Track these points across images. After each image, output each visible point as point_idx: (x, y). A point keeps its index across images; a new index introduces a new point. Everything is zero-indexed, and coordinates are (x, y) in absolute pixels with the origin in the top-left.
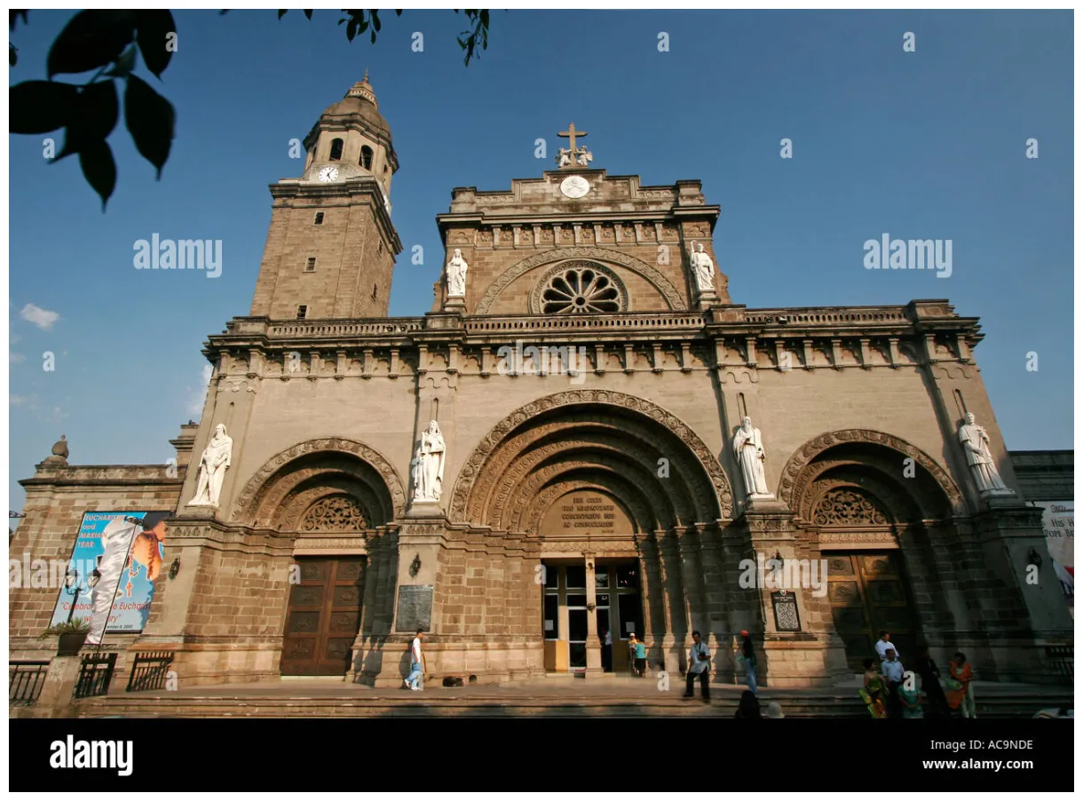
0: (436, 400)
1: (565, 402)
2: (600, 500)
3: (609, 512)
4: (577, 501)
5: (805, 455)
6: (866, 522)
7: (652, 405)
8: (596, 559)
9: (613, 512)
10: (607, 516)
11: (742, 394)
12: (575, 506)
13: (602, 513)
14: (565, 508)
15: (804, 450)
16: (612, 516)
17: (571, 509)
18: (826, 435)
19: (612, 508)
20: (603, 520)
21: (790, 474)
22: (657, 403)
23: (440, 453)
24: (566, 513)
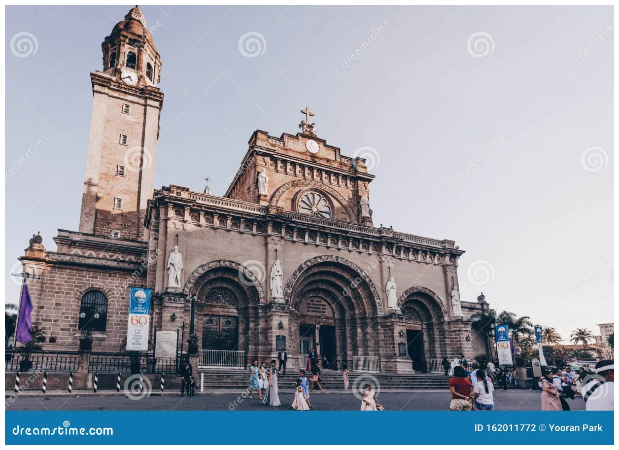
0: (276, 250)
1: (325, 259)
2: (321, 302)
3: (324, 307)
4: (312, 301)
5: (406, 294)
6: (412, 321)
7: (357, 266)
8: (320, 326)
9: (325, 307)
10: (323, 309)
11: (389, 268)
12: (311, 303)
13: (321, 307)
14: (307, 304)
15: (406, 292)
16: (325, 309)
17: (310, 304)
18: (413, 288)
19: (325, 305)
20: (322, 310)
21: (401, 301)
22: (359, 266)
23: (281, 275)
24: (308, 306)
